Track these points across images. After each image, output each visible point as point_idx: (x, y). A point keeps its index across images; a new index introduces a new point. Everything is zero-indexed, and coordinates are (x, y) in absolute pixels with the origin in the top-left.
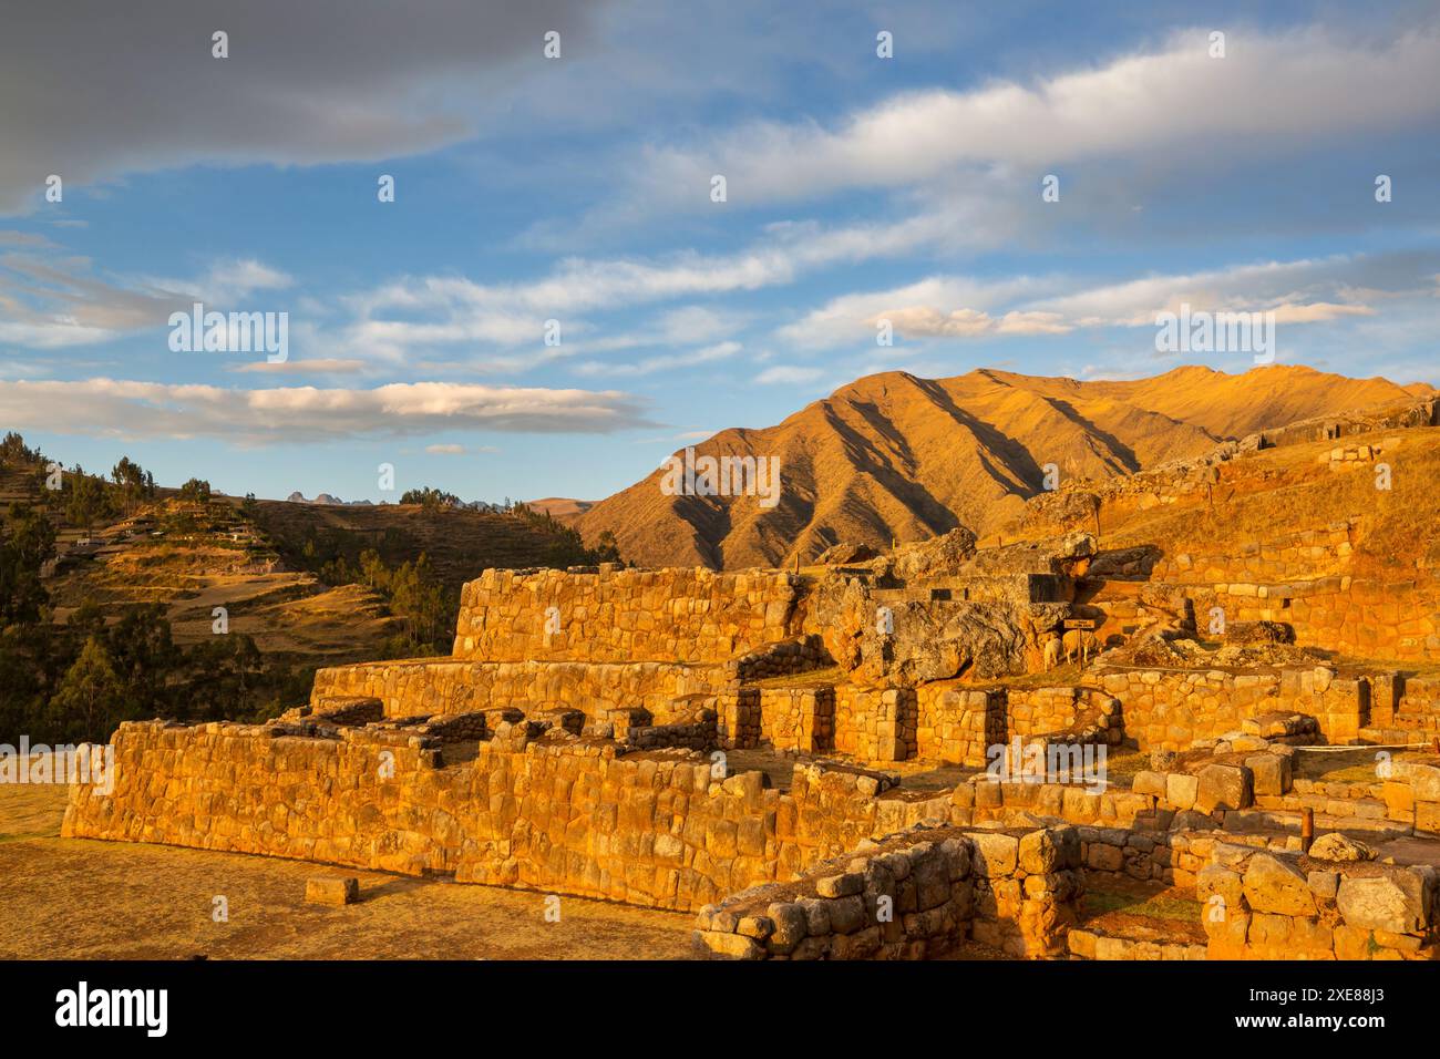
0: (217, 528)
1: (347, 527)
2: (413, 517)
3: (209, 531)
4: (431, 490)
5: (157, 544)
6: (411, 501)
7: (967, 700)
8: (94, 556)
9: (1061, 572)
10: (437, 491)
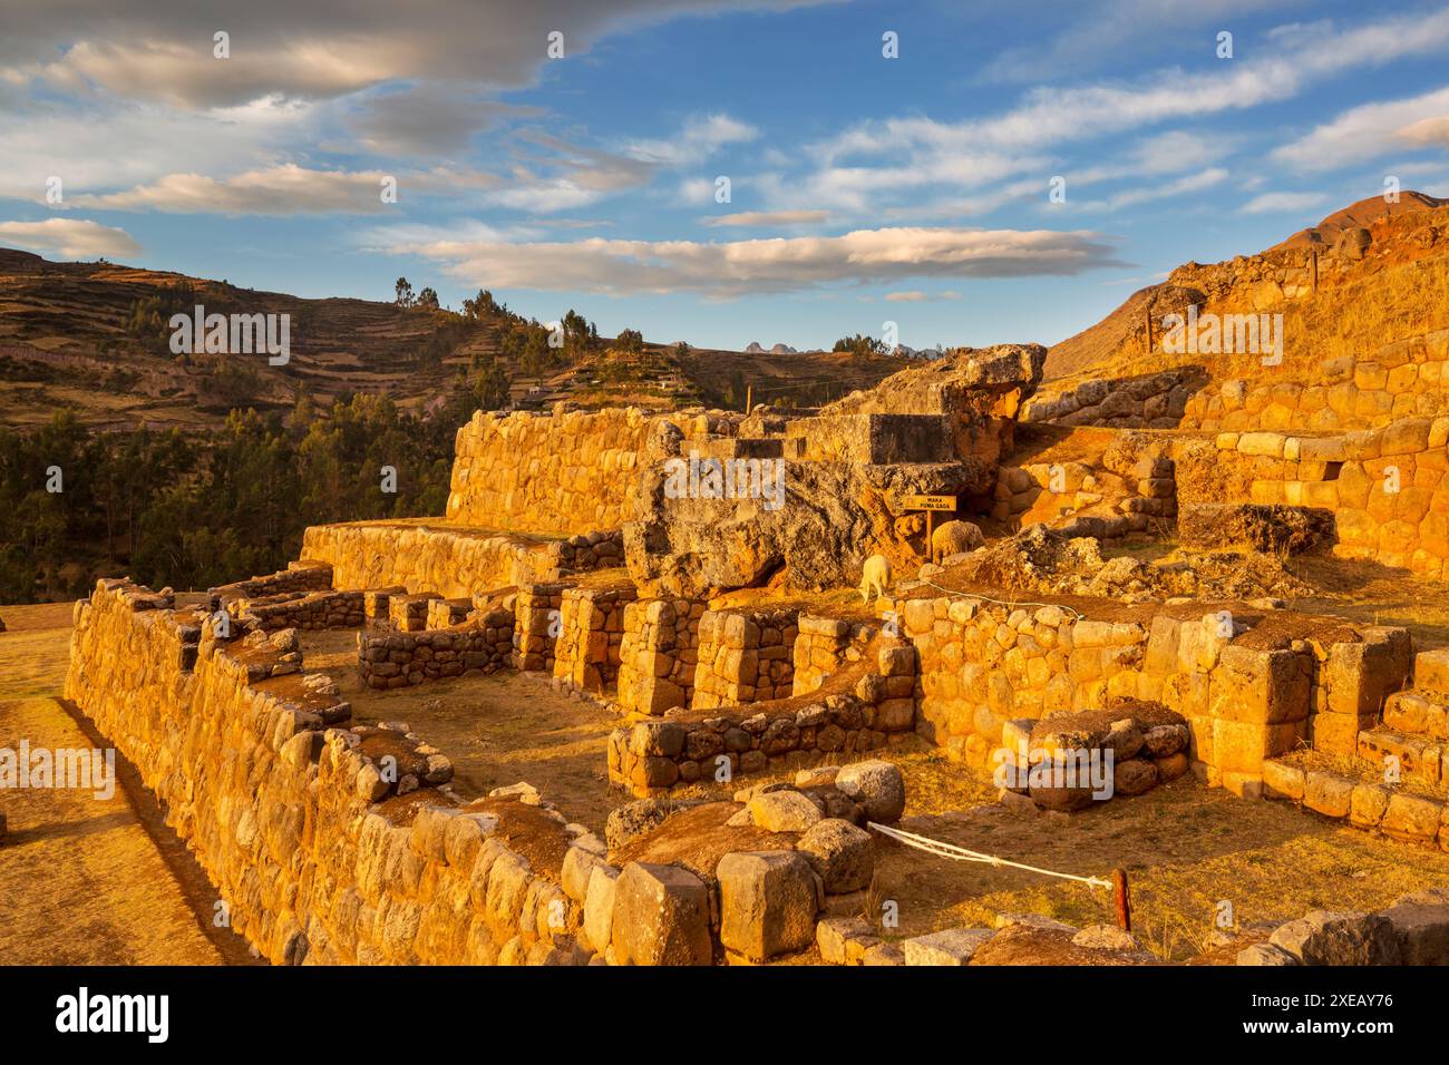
0: (647, 377)
1: (780, 375)
2: (844, 365)
3: (640, 379)
4: (863, 338)
5: (594, 392)
6: (844, 349)
7: (722, 628)
8: (543, 403)
9: (969, 412)
10: (869, 338)
